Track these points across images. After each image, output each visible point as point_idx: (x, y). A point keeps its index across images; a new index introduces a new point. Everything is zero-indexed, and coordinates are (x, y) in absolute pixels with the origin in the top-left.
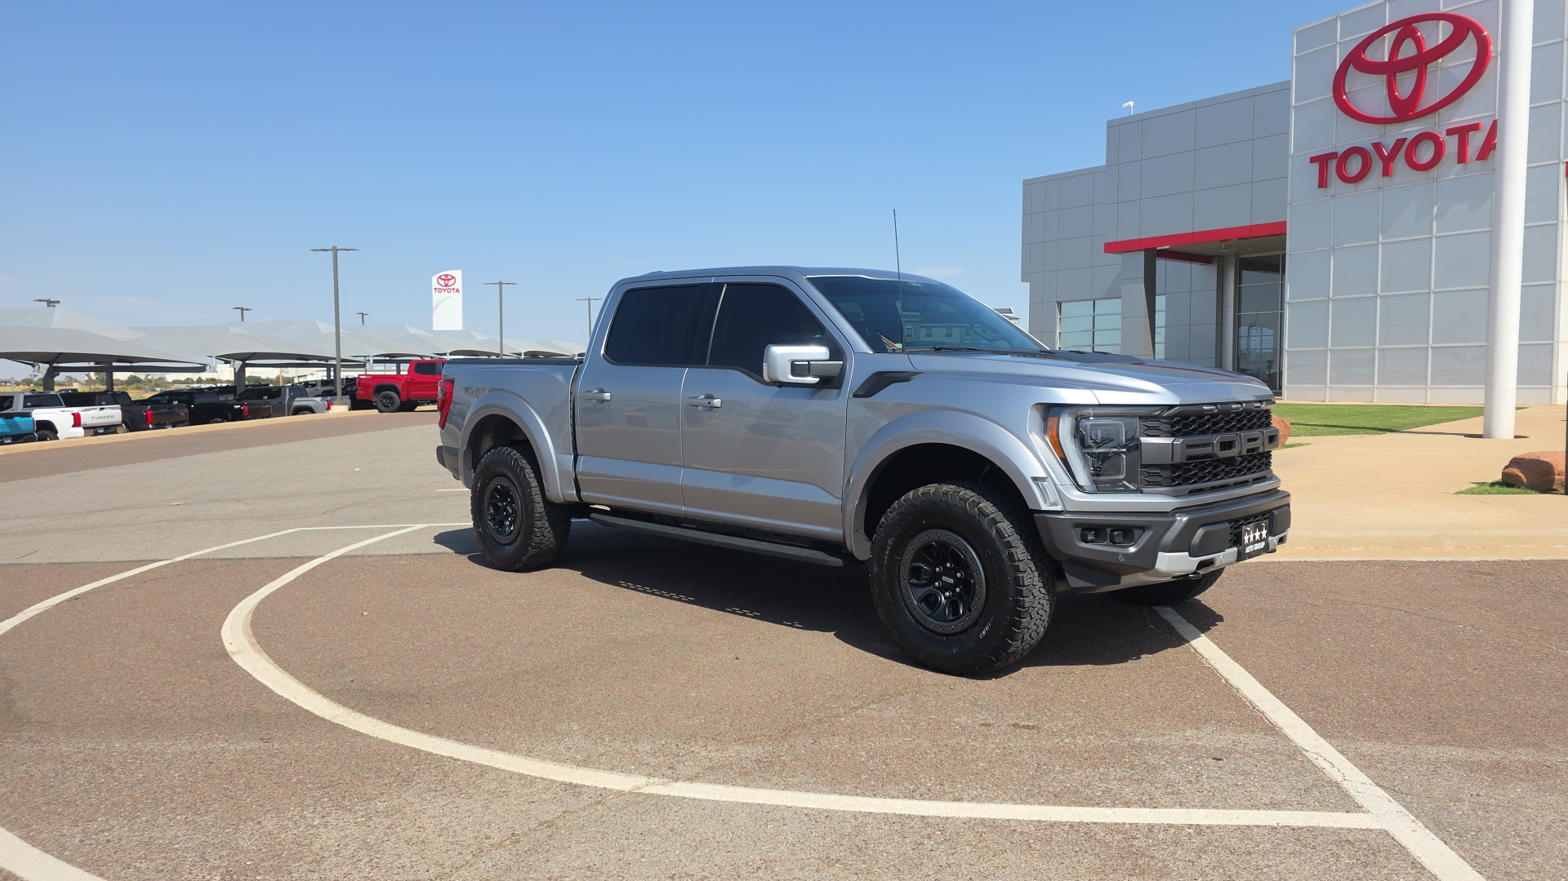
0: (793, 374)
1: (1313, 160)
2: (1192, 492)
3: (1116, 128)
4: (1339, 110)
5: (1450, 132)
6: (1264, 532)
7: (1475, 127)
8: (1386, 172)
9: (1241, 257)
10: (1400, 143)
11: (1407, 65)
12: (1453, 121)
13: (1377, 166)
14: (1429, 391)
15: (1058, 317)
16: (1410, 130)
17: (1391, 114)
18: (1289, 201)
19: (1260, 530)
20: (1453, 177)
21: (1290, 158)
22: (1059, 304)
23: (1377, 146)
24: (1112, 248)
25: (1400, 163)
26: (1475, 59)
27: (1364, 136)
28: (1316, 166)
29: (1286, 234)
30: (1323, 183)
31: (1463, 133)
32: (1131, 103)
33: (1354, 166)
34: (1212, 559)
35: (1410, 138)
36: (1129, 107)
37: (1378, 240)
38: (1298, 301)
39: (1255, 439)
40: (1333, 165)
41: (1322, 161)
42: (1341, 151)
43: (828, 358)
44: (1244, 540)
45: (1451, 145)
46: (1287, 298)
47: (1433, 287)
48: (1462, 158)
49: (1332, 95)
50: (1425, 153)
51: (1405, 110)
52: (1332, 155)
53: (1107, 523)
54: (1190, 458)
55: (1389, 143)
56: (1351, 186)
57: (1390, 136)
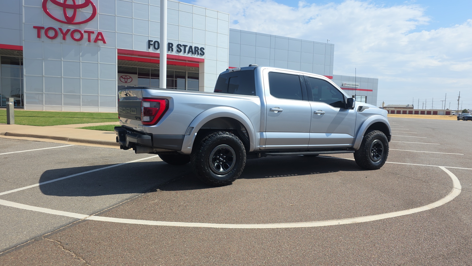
1: (35, 27)
4: (45, 13)
5: (85, 32)
7: (93, 33)
8: (64, 38)
10: (68, 30)
11: (70, 7)
12: (86, 29)
13: (60, 36)
16: (72, 27)
18: (23, 39)
20: (86, 45)
21: (23, 25)
23: (60, 29)
25: (68, 37)
26: (92, 12)
27: (55, 25)
28: (36, 31)
29: (23, 51)
30: (39, 36)
31: (89, 33)
33: (51, 33)
35: (72, 30)
37: (61, 60)
40: (43, 32)
41: (39, 29)
42: (46, 27)
45: (86, 36)
46: (25, 73)
47: (81, 77)
48: (89, 40)
49: (42, 8)
50: (77, 36)
51: (70, 21)
52: (43, 28)
55: (64, 31)
56: (50, 40)
57: (65, 27)
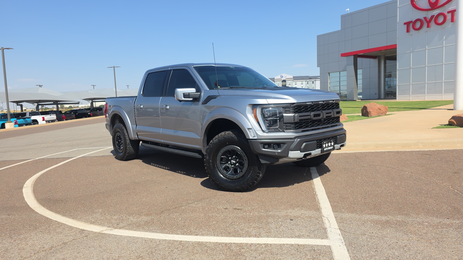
0: (184, 97)
1: (405, 24)
2: (303, 131)
3: (344, 18)
4: (413, 7)
5: (448, 12)
6: (332, 144)
8: (428, 26)
9: (386, 56)
10: (432, 17)
12: (449, 9)
13: (425, 24)
14: (443, 96)
15: (329, 77)
16: (436, 12)
17: (429, 7)
18: (397, 37)
19: (331, 142)
20: (450, 27)
21: (398, 24)
22: (329, 73)
23: (425, 18)
24: (343, 55)
25: (432, 23)
27: (421, 15)
28: (406, 26)
29: (396, 48)
30: (408, 31)
31: (453, 12)
32: (348, 9)
33: (418, 25)
34: (310, 153)
35: (436, 15)
36: (348, 11)
37: (426, 48)
38: (401, 69)
39: (330, 113)
40: (411, 25)
41: (407, 24)
42: (413, 20)
43: (195, 92)
44: (323, 146)
45: (449, 16)
46: (397, 68)
47: (444, 63)
48: (452, 20)
49: (410, 2)
50: (441, 20)
51: (434, 6)
52: (411, 22)
53: (281, 142)
54: (300, 120)
55: (429, 17)
56: (417, 31)
57: (429, 15)
